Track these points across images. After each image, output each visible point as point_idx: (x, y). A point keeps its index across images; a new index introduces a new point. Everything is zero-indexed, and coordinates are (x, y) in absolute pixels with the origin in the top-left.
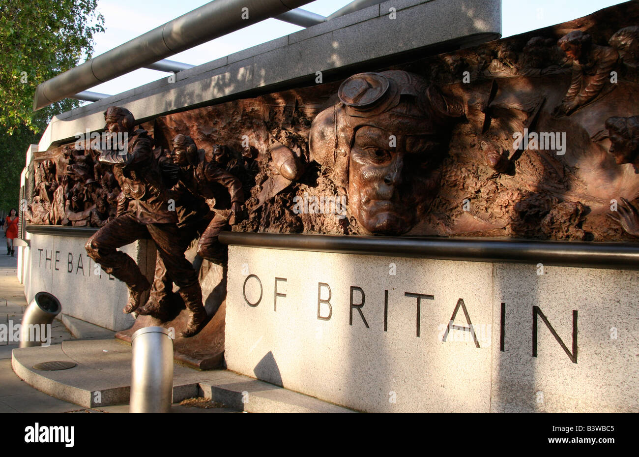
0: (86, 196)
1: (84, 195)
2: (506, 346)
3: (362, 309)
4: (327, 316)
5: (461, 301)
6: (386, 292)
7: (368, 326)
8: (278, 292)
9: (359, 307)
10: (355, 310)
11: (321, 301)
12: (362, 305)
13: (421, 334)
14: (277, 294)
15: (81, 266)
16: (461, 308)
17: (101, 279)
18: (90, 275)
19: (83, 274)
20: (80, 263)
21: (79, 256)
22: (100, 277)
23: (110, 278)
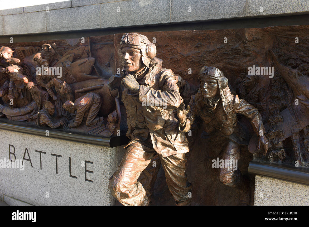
0: (21, 94)
1: (19, 94)
15: (28, 158)
17: (58, 174)
18: (41, 169)
19: (32, 167)
20: (27, 157)
21: (25, 150)
22: (57, 173)
23: (71, 176)
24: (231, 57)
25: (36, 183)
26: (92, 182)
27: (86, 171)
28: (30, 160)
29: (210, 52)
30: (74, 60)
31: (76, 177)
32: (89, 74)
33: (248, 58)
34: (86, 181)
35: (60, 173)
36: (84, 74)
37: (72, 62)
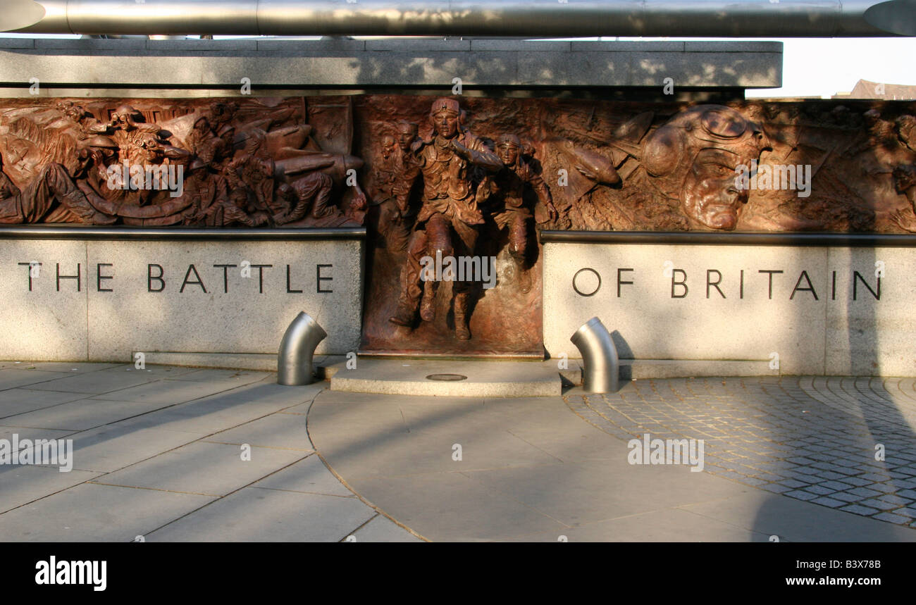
2: (836, 296)
3: (718, 286)
4: (682, 294)
5: (804, 273)
6: (742, 271)
7: (724, 297)
8: (622, 280)
9: (715, 285)
10: (712, 288)
11: (674, 283)
12: (718, 283)
13: (773, 297)
14: (620, 283)
15: (196, 280)
16: (804, 277)
17: (263, 294)
18: (226, 291)
19: (205, 291)
20: (192, 278)
21: (188, 268)
22: (261, 292)
23: (289, 291)
24: (505, 127)
25: (213, 317)
26: (331, 292)
27: (319, 279)
28: (200, 282)
29: (481, 122)
30: (270, 128)
31: (301, 292)
32: (300, 149)
33: (523, 129)
34: (320, 294)
35: (266, 291)
36: (288, 148)
37: (268, 131)
